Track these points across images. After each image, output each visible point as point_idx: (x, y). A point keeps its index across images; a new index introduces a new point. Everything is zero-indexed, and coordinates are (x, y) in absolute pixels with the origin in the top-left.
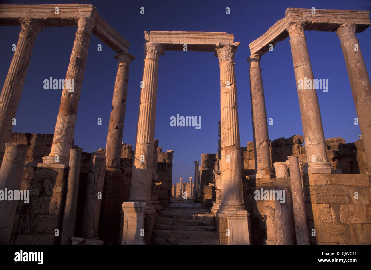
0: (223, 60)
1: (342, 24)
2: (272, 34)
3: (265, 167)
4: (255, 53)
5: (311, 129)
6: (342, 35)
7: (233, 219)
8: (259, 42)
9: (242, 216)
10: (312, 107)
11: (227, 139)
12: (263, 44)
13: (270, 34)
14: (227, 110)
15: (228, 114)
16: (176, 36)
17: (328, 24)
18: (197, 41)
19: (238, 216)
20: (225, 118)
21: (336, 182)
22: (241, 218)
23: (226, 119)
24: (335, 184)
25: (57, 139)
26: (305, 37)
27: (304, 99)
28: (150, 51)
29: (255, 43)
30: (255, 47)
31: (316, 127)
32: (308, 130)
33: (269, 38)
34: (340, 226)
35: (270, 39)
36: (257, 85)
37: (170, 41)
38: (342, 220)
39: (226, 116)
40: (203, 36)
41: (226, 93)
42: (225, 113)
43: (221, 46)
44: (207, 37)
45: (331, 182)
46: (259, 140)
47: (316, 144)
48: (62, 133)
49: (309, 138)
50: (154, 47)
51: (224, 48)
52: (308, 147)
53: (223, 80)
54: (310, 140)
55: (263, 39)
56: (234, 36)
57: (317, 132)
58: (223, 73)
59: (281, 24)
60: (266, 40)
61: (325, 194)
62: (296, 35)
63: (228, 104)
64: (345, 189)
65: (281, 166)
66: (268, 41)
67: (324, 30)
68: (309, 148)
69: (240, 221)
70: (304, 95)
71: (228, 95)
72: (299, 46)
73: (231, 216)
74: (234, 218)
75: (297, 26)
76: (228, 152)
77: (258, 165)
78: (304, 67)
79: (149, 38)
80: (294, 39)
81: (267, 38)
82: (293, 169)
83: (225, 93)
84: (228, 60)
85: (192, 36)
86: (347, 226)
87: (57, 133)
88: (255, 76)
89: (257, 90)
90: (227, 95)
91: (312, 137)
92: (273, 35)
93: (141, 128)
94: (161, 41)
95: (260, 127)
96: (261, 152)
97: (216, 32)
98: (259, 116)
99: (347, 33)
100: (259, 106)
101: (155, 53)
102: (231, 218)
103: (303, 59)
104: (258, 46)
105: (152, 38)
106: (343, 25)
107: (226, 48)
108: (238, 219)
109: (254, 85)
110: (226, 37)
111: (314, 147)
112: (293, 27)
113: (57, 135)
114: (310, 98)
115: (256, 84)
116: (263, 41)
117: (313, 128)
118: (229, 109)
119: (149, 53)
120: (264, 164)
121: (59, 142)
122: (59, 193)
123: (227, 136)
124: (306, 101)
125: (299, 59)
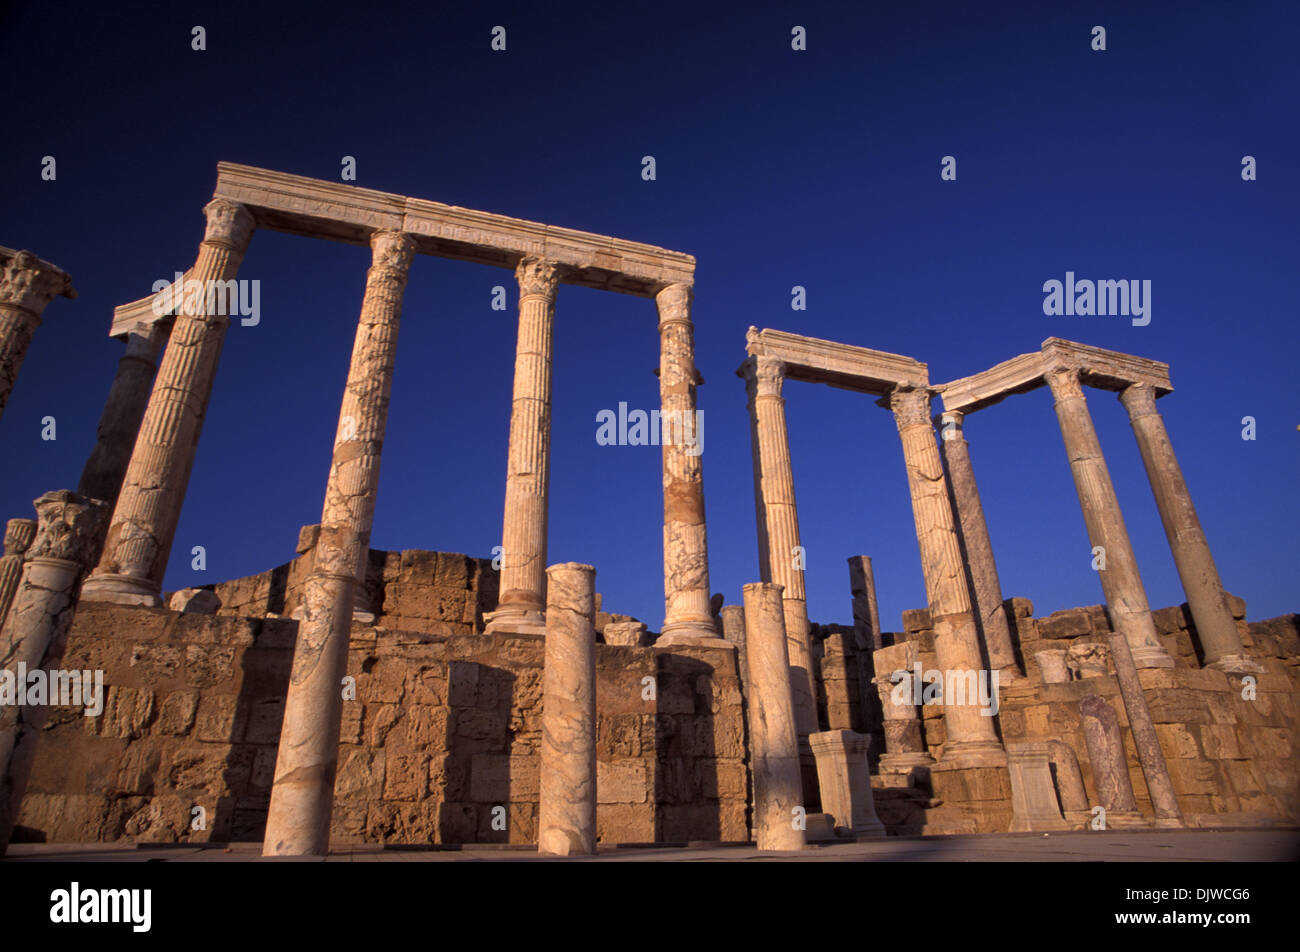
0: (913, 419)
1: (1134, 383)
2: (1003, 378)
3: (1009, 662)
4: (957, 409)
5: (1125, 583)
6: (1133, 403)
7: (1025, 761)
8: (969, 387)
9: (1040, 755)
10: (1121, 542)
11: (951, 597)
12: (980, 394)
13: (1000, 375)
14: (942, 534)
15: (945, 542)
16: (817, 349)
17: (1113, 379)
18: (859, 368)
19: (1034, 755)
20: (938, 553)
21: (1185, 684)
22: (1037, 758)
23: (941, 554)
24: (1184, 688)
25: (692, 580)
26: (1086, 401)
27: (1103, 525)
28: (771, 379)
29: (959, 386)
30: (955, 396)
31: (1135, 580)
32: (1120, 584)
33: (998, 384)
34: (1207, 764)
35: (1002, 386)
36: (969, 482)
37: (807, 360)
38: (1207, 753)
39: (942, 547)
40: (871, 360)
41: (934, 495)
42: (939, 540)
43: (909, 389)
44: (877, 361)
45: (1179, 683)
46: (988, 603)
47: (1139, 613)
48: (699, 566)
49: (1124, 600)
50: (777, 368)
51: (914, 392)
52: (1123, 618)
53: (922, 465)
54: (1126, 604)
55: (981, 382)
56: (929, 368)
57: (1137, 589)
58: (919, 449)
59: (1030, 363)
60: (987, 388)
61: (1176, 705)
62: (1070, 395)
63: (943, 522)
64: (1201, 697)
65: (1056, 658)
66: (993, 389)
67: (1102, 387)
68: (1127, 620)
69: (1035, 764)
70: (1104, 517)
71: (939, 500)
72: (1081, 419)
73: (1022, 756)
74: (1027, 758)
75: (1070, 376)
76: (958, 625)
77: (991, 660)
78: (1097, 461)
79: (762, 344)
80: (1068, 402)
81: (989, 384)
82: (1124, 657)
83: (930, 495)
84: (925, 422)
85: (849, 355)
86: (1214, 762)
87: (688, 566)
88: (961, 460)
89: (969, 492)
90: (936, 501)
91: (1129, 599)
92: (1007, 381)
93: (785, 561)
94: (786, 356)
95: (988, 575)
96: (997, 629)
97: (895, 355)
98: (982, 550)
99: (1142, 402)
100: (979, 529)
101: (778, 384)
102: (1021, 758)
103: (1091, 445)
104: (963, 396)
105: (768, 345)
106: (1136, 385)
107: (918, 394)
108: (1033, 761)
109: (961, 480)
110: (914, 369)
111: (1136, 618)
112: (1063, 378)
113: (689, 569)
114: (1116, 524)
115: (967, 478)
116: (980, 387)
117: (1129, 580)
118: (945, 533)
119: (767, 381)
120: (1005, 656)
121: (697, 588)
122: (737, 705)
123: (950, 590)
124: (1108, 529)
125: (1083, 445)
